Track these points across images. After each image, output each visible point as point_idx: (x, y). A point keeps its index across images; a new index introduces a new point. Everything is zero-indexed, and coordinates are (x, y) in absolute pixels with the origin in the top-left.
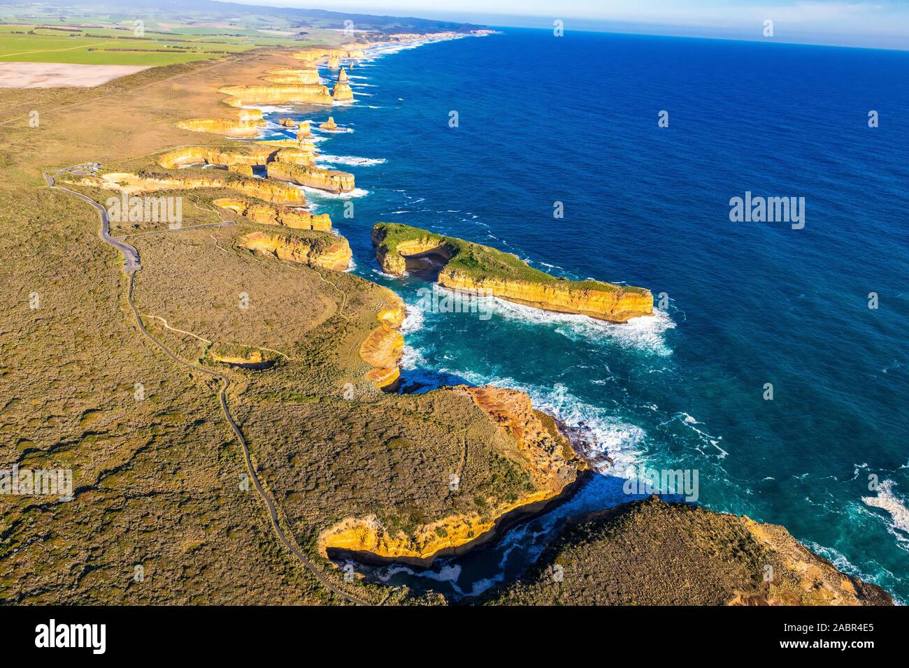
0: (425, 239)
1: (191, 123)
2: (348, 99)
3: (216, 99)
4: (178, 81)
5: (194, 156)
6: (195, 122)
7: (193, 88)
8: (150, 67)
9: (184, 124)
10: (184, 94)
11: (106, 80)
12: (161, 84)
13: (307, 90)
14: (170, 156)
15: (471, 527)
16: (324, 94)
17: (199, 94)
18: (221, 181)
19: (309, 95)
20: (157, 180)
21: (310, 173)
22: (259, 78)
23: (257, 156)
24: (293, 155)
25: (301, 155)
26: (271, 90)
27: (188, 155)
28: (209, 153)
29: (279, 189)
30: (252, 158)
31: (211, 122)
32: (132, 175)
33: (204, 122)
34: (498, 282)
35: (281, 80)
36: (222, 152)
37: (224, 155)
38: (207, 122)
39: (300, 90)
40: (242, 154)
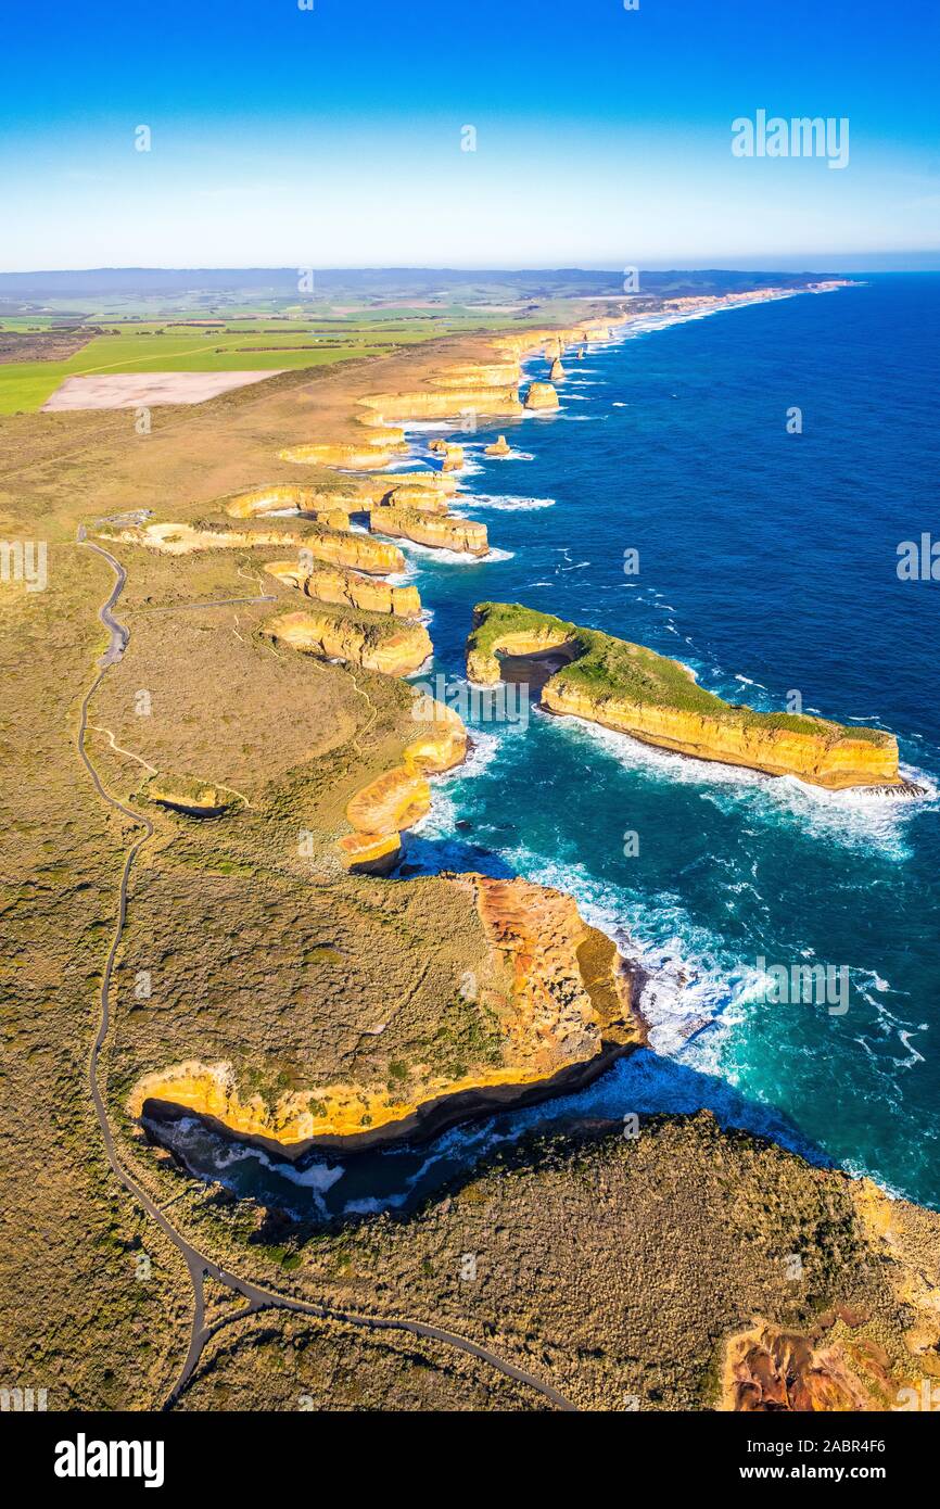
0: (546, 630)
1: (299, 450)
2: (548, 407)
3: (346, 415)
4: (308, 390)
5: (283, 498)
6: (304, 450)
7: (323, 400)
8: (280, 372)
9: (289, 453)
10: (310, 408)
11: (216, 393)
12: (284, 396)
13: (485, 396)
14: (247, 499)
15: (367, 1109)
16: (511, 400)
17: (326, 408)
18: (295, 536)
19: (489, 403)
20: (215, 533)
21: (425, 523)
22: (423, 380)
23: (363, 498)
24: (415, 495)
25: (426, 495)
26: (434, 398)
27: (273, 498)
28: (302, 494)
29: (367, 548)
30: (357, 501)
31: (326, 448)
32: (186, 526)
33: (316, 449)
34: (629, 707)
35: (455, 383)
36: (318, 492)
37: (320, 497)
38: (320, 448)
39: (477, 395)
40: (343, 494)
